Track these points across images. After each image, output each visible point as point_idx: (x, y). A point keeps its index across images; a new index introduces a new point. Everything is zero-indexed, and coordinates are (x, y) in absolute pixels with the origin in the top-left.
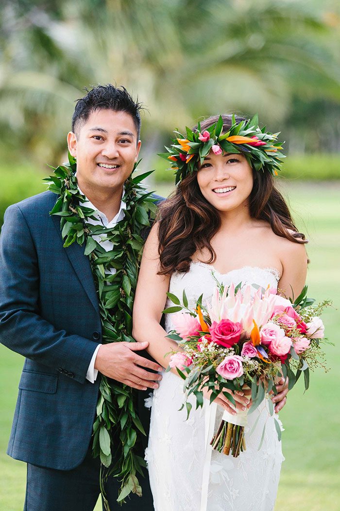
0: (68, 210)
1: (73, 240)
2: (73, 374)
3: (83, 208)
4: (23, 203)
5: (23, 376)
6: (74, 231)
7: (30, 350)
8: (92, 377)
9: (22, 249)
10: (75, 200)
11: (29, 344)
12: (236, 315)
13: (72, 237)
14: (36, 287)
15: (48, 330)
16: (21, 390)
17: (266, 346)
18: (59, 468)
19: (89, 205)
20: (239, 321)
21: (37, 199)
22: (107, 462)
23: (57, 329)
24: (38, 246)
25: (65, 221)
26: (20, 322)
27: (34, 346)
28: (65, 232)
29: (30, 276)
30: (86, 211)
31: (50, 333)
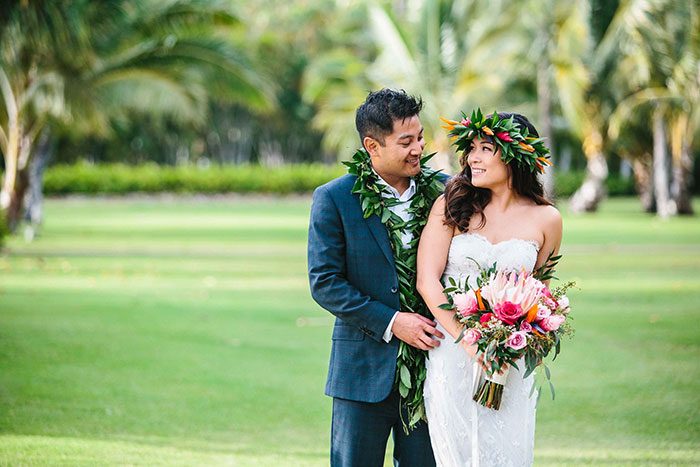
0: (366, 188)
1: (371, 212)
2: (374, 334)
3: (378, 185)
4: (329, 185)
5: (335, 329)
6: (371, 204)
7: (340, 308)
8: (388, 338)
9: (330, 221)
10: (371, 180)
11: (339, 303)
12: (515, 297)
13: (370, 209)
14: (343, 252)
15: (356, 294)
16: (334, 340)
17: (538, 323)
18: (370, 401)
19: (382, 182)
20: (517, 303)
21: (340, 181)
22: (404, 393)
23: (363, 294)
24: (343, 218)
25: (364, 198)
26: (334, 284)
27: (343, 305)
28: (364, 206)
29: (337, 243)
30: (380, 187)
31: (358, 296)
